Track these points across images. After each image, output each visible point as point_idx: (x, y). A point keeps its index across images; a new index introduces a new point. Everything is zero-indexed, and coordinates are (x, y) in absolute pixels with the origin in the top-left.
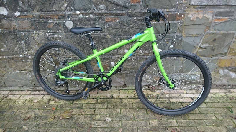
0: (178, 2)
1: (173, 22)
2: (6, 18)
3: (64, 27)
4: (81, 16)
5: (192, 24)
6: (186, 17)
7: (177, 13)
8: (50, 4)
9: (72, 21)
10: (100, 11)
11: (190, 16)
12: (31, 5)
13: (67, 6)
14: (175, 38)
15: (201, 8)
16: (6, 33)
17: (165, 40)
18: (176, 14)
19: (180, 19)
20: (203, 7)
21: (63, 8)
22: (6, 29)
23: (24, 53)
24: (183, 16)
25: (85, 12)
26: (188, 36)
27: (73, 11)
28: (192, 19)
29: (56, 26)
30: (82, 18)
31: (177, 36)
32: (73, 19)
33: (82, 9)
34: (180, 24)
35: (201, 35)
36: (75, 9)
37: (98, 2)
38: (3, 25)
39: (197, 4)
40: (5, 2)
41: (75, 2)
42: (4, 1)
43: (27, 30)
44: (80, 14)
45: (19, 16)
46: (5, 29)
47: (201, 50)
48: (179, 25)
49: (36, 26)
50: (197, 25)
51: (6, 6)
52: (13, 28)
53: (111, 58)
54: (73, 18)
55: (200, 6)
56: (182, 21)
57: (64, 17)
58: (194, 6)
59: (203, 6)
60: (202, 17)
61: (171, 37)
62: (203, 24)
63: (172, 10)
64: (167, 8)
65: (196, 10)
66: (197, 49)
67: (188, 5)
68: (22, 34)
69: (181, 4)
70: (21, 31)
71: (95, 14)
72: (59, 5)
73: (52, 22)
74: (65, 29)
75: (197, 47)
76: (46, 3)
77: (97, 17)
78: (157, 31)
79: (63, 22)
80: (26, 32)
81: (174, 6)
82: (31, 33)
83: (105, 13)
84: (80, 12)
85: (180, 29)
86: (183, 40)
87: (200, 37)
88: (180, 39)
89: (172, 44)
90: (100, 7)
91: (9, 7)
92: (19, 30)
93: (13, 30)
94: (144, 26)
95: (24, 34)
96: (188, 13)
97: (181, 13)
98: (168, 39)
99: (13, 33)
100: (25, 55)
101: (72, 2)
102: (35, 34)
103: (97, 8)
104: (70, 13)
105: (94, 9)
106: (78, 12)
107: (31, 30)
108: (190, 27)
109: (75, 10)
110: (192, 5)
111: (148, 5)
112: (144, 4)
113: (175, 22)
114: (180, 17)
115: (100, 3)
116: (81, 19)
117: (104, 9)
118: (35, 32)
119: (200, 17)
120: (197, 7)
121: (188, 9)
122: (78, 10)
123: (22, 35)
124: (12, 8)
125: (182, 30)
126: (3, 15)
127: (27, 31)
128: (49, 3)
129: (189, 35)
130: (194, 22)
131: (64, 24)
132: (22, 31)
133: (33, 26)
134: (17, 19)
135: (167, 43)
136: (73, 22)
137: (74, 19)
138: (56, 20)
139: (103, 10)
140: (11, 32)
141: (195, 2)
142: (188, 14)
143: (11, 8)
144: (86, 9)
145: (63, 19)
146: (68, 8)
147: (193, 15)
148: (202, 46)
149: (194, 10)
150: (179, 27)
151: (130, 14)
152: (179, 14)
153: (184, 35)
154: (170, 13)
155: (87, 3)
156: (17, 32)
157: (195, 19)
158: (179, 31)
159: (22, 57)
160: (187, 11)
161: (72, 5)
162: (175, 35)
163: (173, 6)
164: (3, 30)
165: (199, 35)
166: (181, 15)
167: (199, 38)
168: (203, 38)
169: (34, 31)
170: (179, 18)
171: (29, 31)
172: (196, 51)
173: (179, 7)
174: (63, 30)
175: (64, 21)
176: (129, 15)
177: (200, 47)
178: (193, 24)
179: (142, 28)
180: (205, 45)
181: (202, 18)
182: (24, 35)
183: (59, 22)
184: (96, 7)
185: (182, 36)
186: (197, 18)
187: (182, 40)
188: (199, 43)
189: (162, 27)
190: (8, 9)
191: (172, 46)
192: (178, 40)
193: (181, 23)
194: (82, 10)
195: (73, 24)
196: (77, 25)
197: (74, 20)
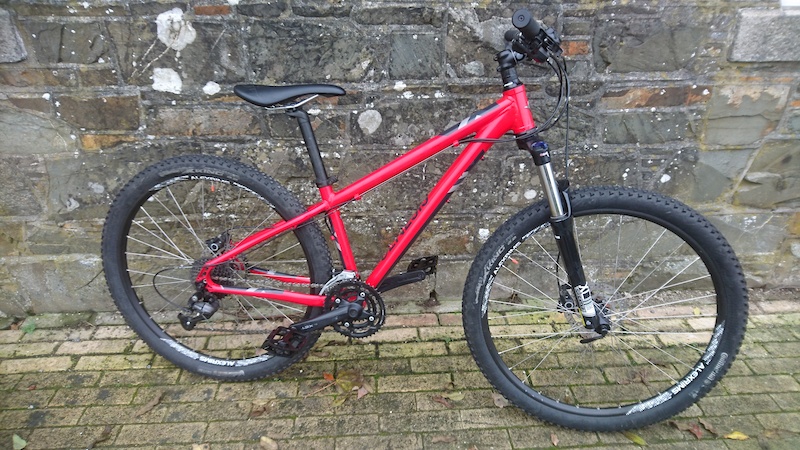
0: (697, 51)
1: (676, 109)
2: (174, 103)
3: (352, 128)
4: (408, 95)
5: (730, 114)
6: (713, 96)
7: (691, 83)
8: (318, 59)
9: (379, 111)
10: (467, 81)
11: (726, 92)
12: (258, 63)
13: (370, 65)
14: (677, 156)
15: (757, 69)
16: (167, 147)
17: (650, 162)
18: (689, 86)
19: (696, 102)
20: (764, 68)
21: (356, 73)
22: (168, 136)
23: (219, 206)
24: (706, 92)
25: (422, 84)
26: (715, 150)
27: (385, 82)
28: (730, 102)
29: (328, 125)
30: (409, 102)
31: (685, 150)
32: (382, 106)
33: (412, 74)
34: (697, 115)
35: (751, 146)
36: (391, 75)
37: (462, 53)
38: (162, 123)
39: (750, 60)
40: (178, 55)
41: (394, 55)
42: (175, 51)
43: (234, 137)
44: (404, 91)
45: (217, 96)
46: (165, 134)
47: (745, 189)
48: (691, 117)
49: (267, 124)
50: (743, 118)
51: (179, 65)
52: (191, 131)
53: (481, 216)
54: (383, 101)
55: (756, 66)
56: (703, 107)
57: (356, 99)
58: (741, 65)
59: (766, 65)
60: (758, 95)
61: (666, 153)
62: (759, 115)
63: (677, 76)
64: (661, 70)
65: (745, 75)
66: (736, 187)
67: (723, 61)
68: (217, 149)
69: (702, 59)
70: (215, 141)
71: (450, 89)
72: (346, 65)
73: (319, 115)
74: (354, 136)
75: (736, 182)
76: (306, 56)
77: (455, 96)
78: (629, 134)
79: (352, 114)
80: (232, 145)
81: (684, 62)
82: (248, 145)
83: (481, 86)
84: (405, 86)
85: (694, 129)
86: (702, 160)
87: (748, 152)
88: (691, 157)
89: (666, 172)
90: (467, 67)
91: (189, 70)
92: (210, 137)
93: (192, 139)
94: (590, 121)
95: (224, 150)
96: (720, 83)
97: (701, 84)
98: (658, 157)
99: (191, 148)
100: (220, 212)
101: (387, 55)
102: (261, 149)
103: (456, 72)
104: (375, 87)
105: (448, 76)
106: (400, 85)
107: (249, 137)
108: (723, 124)
109: (392, 78)
110: (737, 62)
111: (610, 60)
112: (599, 58)
113: (683, 109)
114: (698, 95)
115: (468, 57)
116: (407, 104)
117: (477, 74)
118: (259, 142)
119: (753, 96)
120: (749, 66)
121: (722, 72)
122: (400, 79)
123: (218, 152)
124: (198, 70)
125: (700, 132)
126: (168, 94)
127: (234, 141)
128: (315, 57)
129: (718, 147)
130: (737, 109)
131: (354, 120)
132: (220, 142)
133: (257, 127)
134: (209, 104)
135: (654, 168)
136: (382, 115)
137: (388, 105)
138: (330, 107)
139: (474, 75)
140: (184, 144)
141: (746, 54)
142: (721, 87)
143: (195, 71)
144: (426, 74)
145: (352, 106)
146: (372, 72)
147: (734, 90)
148: (749, 178)
149: (737, 74)
150: (693, 124)
151: (553, 86)
152: (695, 87)
153: (704, 147)
154: (672, 85)
155: (431, 59)
156: (203, 145)
157: (739, 102)
158: (690, 135)
159: (212, 220)
160: (720, 78)
161: (384, 63)
162: (679, 147)
163: (680, 65)
164: (158, 137)
165: (747, 147)
166: (700, 89)
167: (743, 155)
168: (756, 153)
169: (257, 140)
170: (694, 98)
171: (242, 141)
172: (732, 193)
173: (696, 68)
174: (348, 136)
175: (355, 112)
176: (551, 90)
177: (746, 181)
178: (732, 114)
179: (586, 127)
180: (760, 174)
181: (760, 99)
182: (225, 152)
183: (340, 113)
184: (456, 69)
185: (698, 150)
186: (746, 97)
187: (696, 159)
188: (743, 169)
189: (643, 125)
190: (185, 75)
191: (665, 178)
192: (686, 160)
193: (700, 112)
194: (413, 77)
195: (380, 120)
196: (394, 121)
197: (386, 108)
